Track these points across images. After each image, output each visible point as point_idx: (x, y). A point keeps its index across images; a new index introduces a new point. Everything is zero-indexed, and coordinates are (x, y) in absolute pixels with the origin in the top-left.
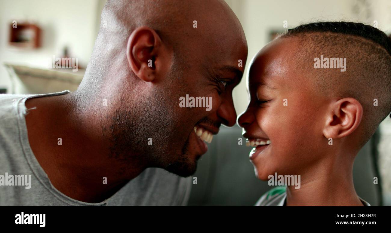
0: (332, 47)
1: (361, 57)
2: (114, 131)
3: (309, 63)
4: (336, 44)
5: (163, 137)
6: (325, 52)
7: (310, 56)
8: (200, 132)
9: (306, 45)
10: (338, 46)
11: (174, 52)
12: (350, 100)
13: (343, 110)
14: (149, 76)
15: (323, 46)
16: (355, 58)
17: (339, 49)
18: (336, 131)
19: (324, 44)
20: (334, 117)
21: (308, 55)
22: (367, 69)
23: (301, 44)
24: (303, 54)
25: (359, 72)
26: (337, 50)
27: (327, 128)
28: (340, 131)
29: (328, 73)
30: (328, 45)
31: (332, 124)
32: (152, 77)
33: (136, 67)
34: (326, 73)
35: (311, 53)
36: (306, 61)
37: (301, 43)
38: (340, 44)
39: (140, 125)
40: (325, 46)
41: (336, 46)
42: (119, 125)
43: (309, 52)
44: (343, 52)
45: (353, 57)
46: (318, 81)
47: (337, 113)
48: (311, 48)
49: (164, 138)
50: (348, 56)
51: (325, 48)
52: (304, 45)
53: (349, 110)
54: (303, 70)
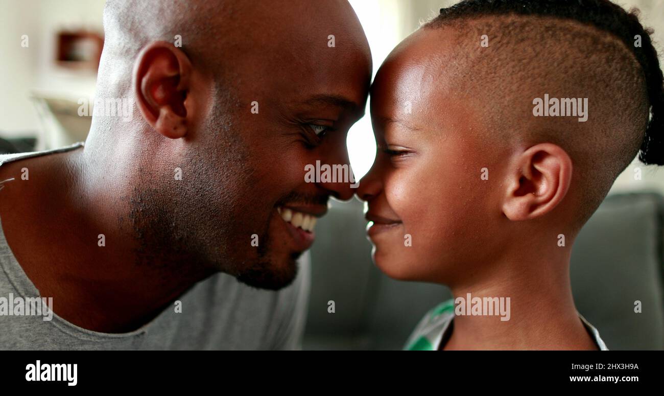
0: (515, 46)
1: (571, 62)
2: (135, 222)
3: (472, 80)
4: (523, 40)
5: (216, 232)
6: (502, 57)
7: (473, 66)
8: (288, 215)
9: (466, 45)
10: (526, 43)
11: (215, 81)
12: (548, 148)
13: (537, 167)
14: (175, 128)
15: (499, 45)
16: (558, 65)
17: (530, 50)
18: (525, 206)
19: (500, 42)
20: (522, 180)
21: (470, 64)
22: (583, 86)
23: (459, 43)
24: (462, 62)
25: (568, 92)
26: (525, 51)
27: (509, 200)
28: (533, 206)
29: (507, 98)
30: (508, 43)
31: (517, 193)
32: (181, 130)
33: (151, 115)
34: (504, 97)
35: (476, 61)
36: (467, 76)
37: (458, 41)
38: (532, 39)
39: (176, 211)
40: (502, 45)
41: (522, 44)
42: (142, 211)
43: (473, 58)
44: (536, 56)
45: (556, 64)
46: (490, 113)
47: (526, 172)
48: (475, 51)
49: (217, 234)
50: (545, 63)
51: (502, 48)
52: (463, 46)
53: (546, 167)
54: (462, 93)
